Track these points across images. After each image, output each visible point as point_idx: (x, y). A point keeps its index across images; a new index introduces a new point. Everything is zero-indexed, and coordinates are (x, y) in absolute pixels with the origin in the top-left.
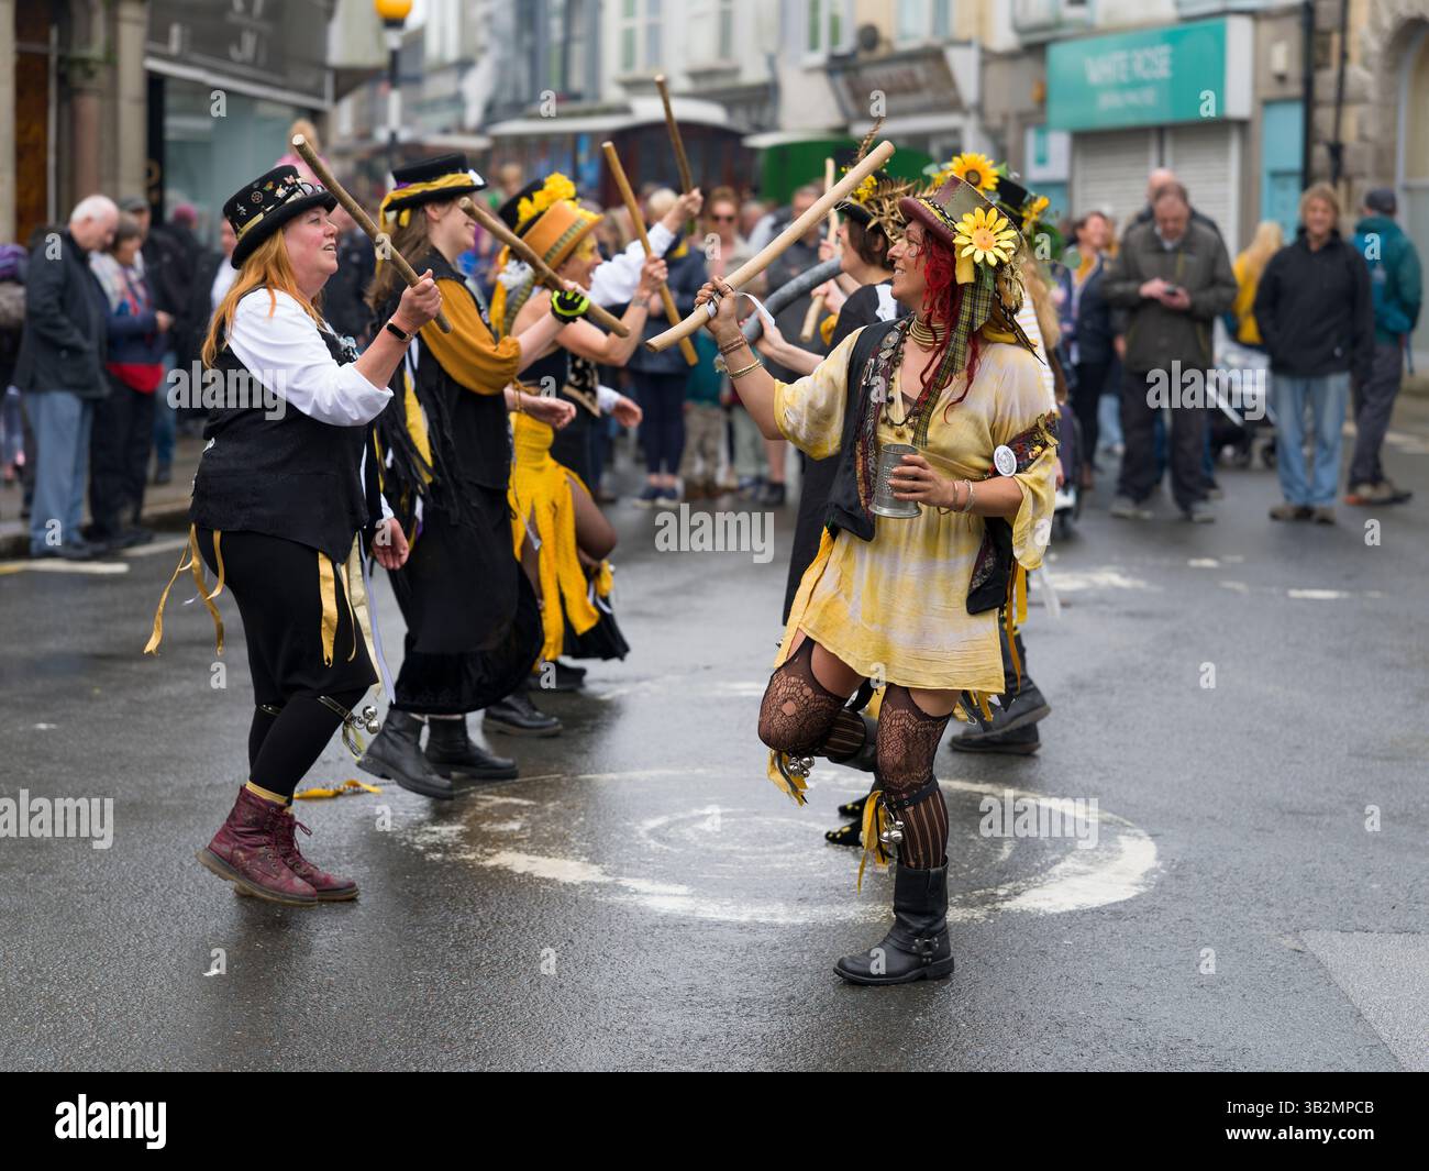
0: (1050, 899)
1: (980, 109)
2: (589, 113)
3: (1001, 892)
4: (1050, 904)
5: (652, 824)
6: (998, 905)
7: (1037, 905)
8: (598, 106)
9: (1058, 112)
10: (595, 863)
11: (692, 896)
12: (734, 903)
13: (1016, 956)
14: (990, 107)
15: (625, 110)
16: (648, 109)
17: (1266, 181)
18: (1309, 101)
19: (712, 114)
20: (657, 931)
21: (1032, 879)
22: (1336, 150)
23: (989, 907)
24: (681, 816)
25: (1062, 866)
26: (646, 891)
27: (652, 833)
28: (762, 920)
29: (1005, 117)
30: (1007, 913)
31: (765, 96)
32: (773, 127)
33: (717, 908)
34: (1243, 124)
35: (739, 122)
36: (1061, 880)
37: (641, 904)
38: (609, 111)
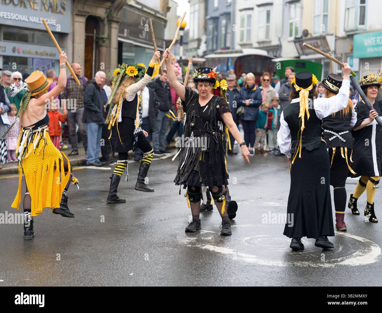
0: (352, 262)
1: (335, 52)
2: (231, 53)
3: (339, 260)
4: (352, 263)
5: (246, 239)
6: (338, 263)
7: (349, 264)
8: (234, 50)
9: (355, 53)
10: (231, 248)
11: (257, 258)
12: (267, 260)
13: (343, 277)
14: (337, 52)
15: (241, 52)
16: (247, 51)
19: (264, 53)
20: (247, 267)
21: (348, 257)
23: (336, 263)
24: (254, 237)
25: (356, 253)
26: (244, 256)
27: (246, 241)
28: (275, 265)
29: (342, 54)
30: (341, 266)
31: (278, 48)
32: (280, 57)
33: (263, 261)
35: (271, 55)
36: (355, 257)
37: (243, 260)
38: (236, 52)
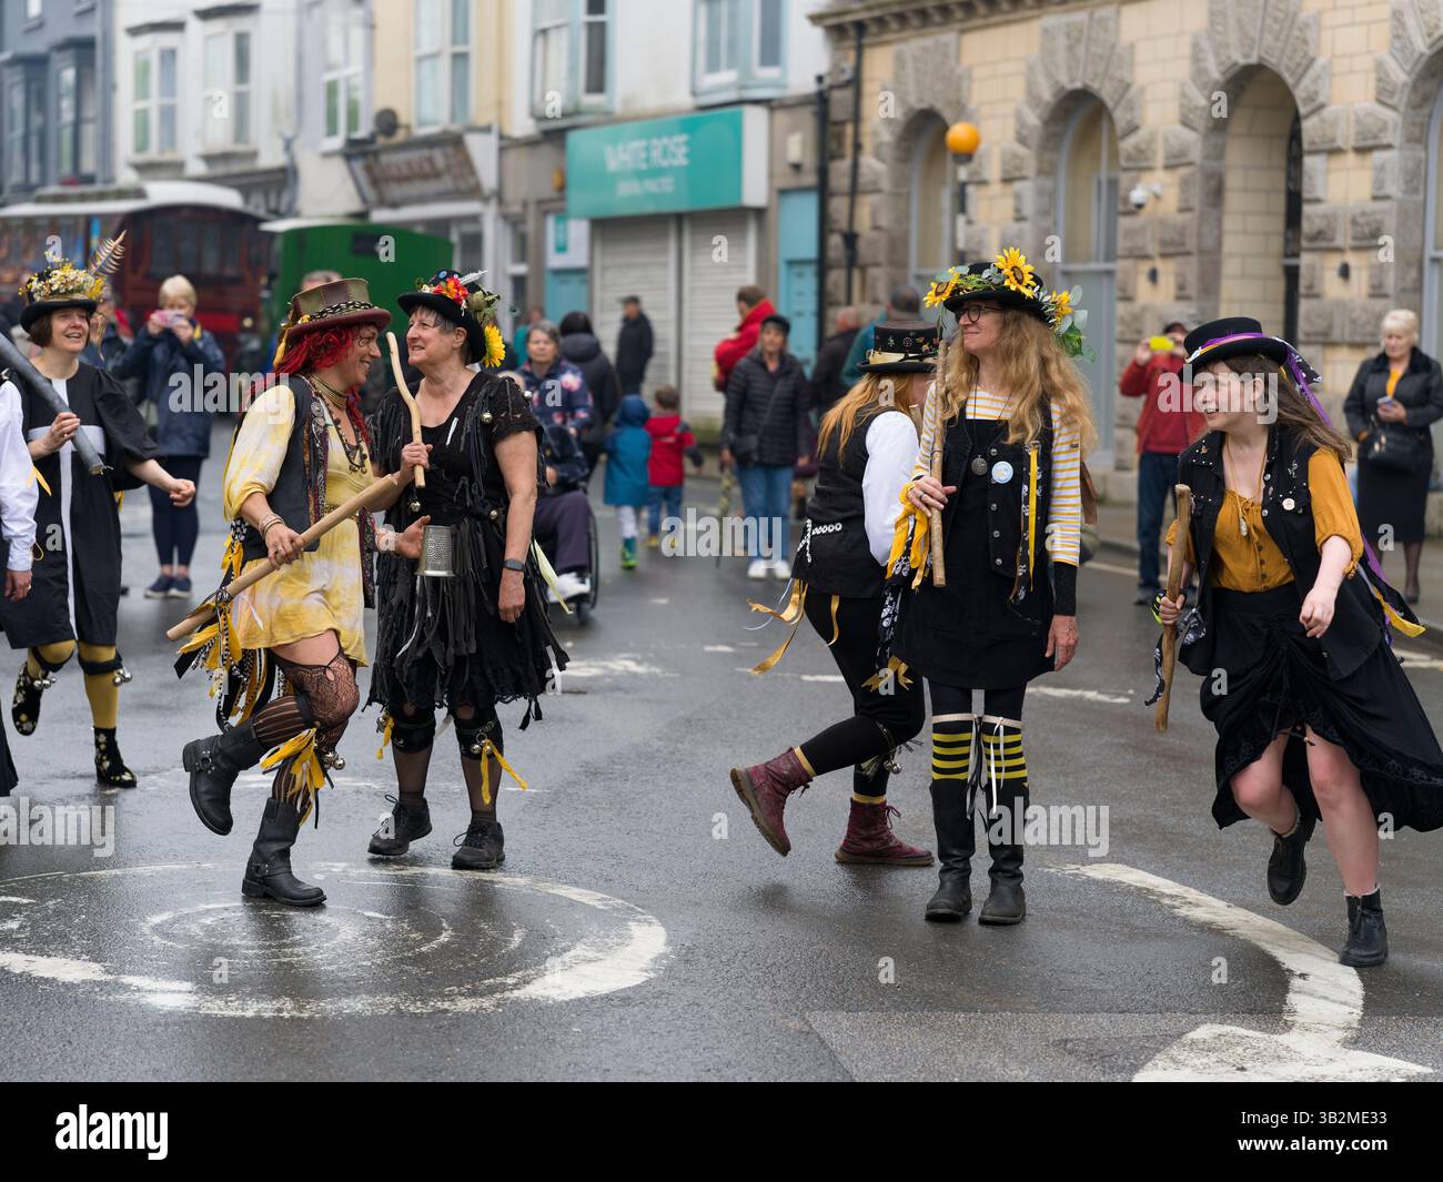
0: (559, 987)
1: (499, 195)
2: (101, 197)
3: (510, 981)
4: (559, 992)
5: (156, 920)
6: (507, 994)
7: (546, 993)
8: (112, 187)
9: (577, 199)
10: (95, 961)
11: (196, 993)
12: (238, 999)
13: (524, 1045)
14: (509, 195)
15: (140, 194)
16: (162, 192)
17: (783, 268)
18: (823, 191)
19: (229, 198)
20: (159, 1029)
21: (542, 967)
22: (851, 239)
23: (498, 996)
24: (186, 911)
25: (572, 953)
26: (149, 988)
27: (156, 929)
28: (266, 1015)
29: (525, 204)
30: (516, 1002)
31: (283, 179)
32: (292, 212)
33: (222, 1004)
34: (759, 212)
35: (256, 207)
36: (571, 966)
37: (143, 1001)
38: (121, 194)
